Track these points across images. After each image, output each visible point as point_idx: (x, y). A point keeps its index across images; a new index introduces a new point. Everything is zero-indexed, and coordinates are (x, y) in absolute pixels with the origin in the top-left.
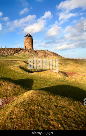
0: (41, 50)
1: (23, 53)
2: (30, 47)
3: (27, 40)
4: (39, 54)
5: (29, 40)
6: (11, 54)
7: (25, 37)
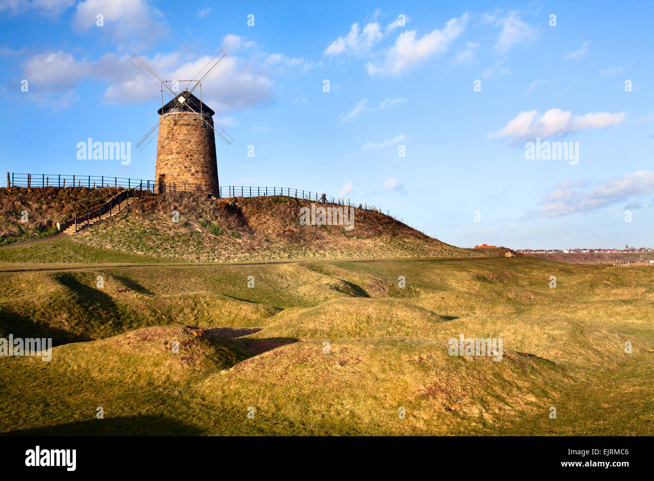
0: (277, 199)
1: (135, 218)
2: (191, 180)
3: (171, 136)
4: (253, 221)
5: (184, 130)
6: (42, 228)
7: (160, 112)
